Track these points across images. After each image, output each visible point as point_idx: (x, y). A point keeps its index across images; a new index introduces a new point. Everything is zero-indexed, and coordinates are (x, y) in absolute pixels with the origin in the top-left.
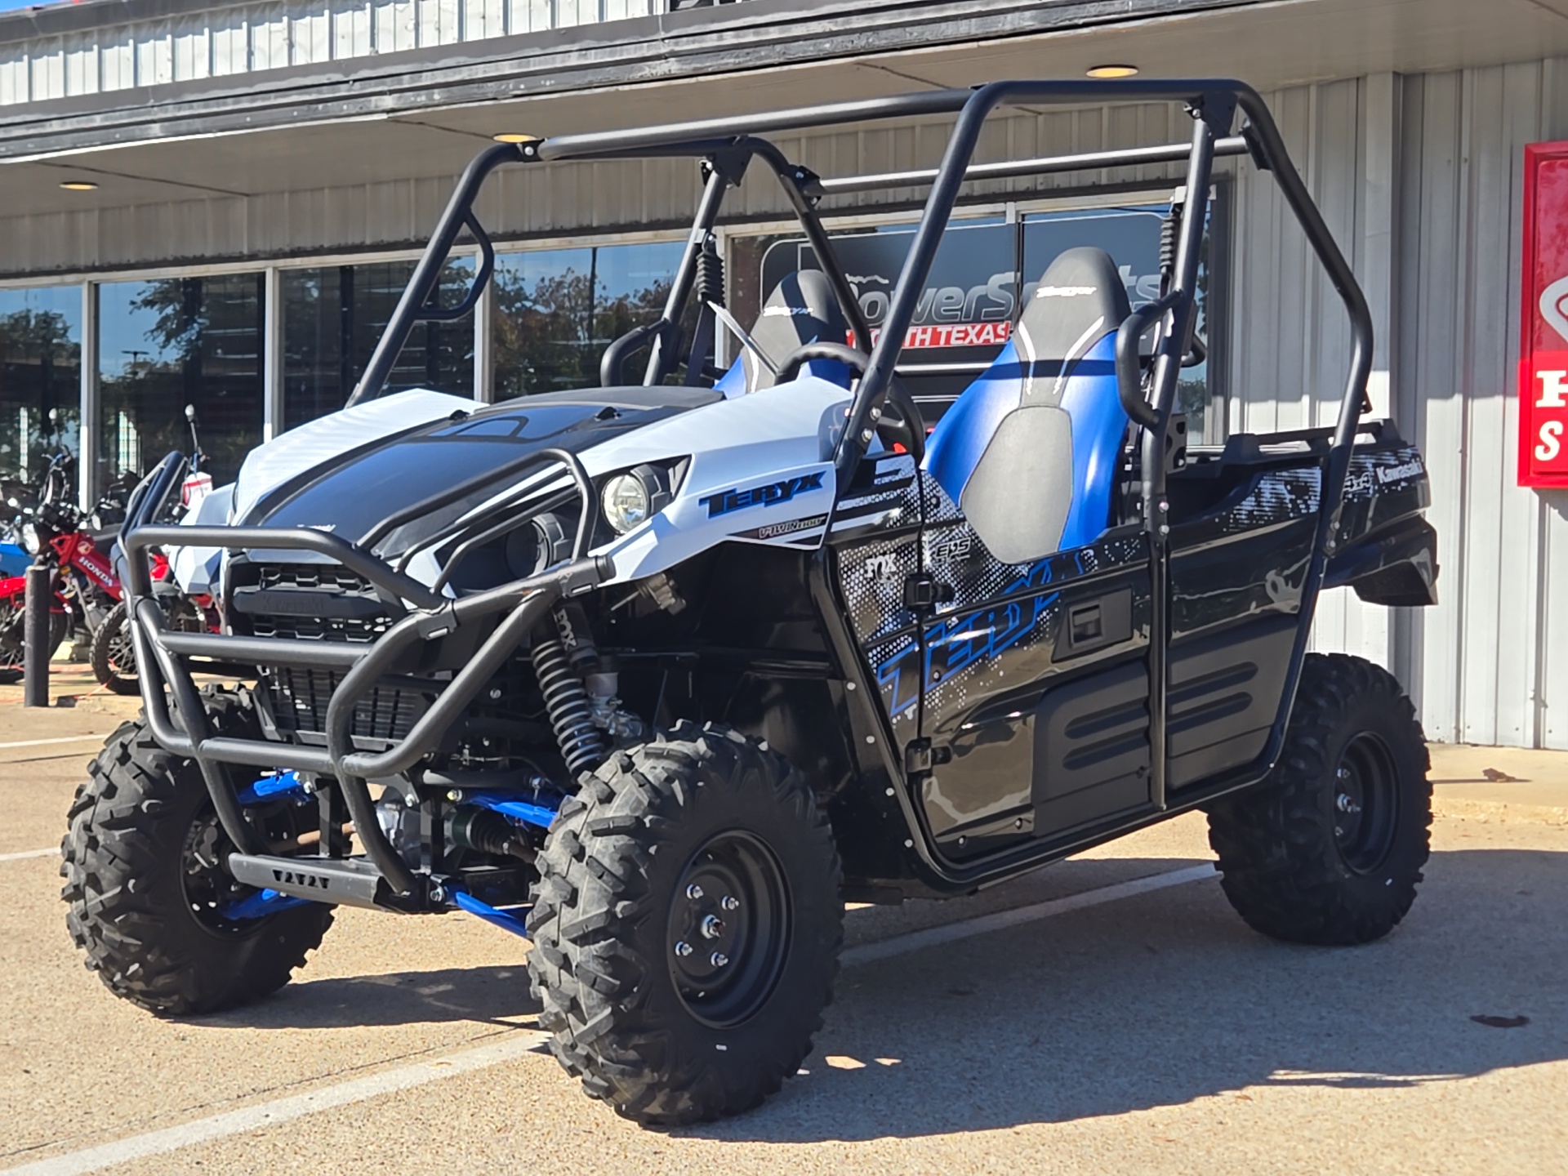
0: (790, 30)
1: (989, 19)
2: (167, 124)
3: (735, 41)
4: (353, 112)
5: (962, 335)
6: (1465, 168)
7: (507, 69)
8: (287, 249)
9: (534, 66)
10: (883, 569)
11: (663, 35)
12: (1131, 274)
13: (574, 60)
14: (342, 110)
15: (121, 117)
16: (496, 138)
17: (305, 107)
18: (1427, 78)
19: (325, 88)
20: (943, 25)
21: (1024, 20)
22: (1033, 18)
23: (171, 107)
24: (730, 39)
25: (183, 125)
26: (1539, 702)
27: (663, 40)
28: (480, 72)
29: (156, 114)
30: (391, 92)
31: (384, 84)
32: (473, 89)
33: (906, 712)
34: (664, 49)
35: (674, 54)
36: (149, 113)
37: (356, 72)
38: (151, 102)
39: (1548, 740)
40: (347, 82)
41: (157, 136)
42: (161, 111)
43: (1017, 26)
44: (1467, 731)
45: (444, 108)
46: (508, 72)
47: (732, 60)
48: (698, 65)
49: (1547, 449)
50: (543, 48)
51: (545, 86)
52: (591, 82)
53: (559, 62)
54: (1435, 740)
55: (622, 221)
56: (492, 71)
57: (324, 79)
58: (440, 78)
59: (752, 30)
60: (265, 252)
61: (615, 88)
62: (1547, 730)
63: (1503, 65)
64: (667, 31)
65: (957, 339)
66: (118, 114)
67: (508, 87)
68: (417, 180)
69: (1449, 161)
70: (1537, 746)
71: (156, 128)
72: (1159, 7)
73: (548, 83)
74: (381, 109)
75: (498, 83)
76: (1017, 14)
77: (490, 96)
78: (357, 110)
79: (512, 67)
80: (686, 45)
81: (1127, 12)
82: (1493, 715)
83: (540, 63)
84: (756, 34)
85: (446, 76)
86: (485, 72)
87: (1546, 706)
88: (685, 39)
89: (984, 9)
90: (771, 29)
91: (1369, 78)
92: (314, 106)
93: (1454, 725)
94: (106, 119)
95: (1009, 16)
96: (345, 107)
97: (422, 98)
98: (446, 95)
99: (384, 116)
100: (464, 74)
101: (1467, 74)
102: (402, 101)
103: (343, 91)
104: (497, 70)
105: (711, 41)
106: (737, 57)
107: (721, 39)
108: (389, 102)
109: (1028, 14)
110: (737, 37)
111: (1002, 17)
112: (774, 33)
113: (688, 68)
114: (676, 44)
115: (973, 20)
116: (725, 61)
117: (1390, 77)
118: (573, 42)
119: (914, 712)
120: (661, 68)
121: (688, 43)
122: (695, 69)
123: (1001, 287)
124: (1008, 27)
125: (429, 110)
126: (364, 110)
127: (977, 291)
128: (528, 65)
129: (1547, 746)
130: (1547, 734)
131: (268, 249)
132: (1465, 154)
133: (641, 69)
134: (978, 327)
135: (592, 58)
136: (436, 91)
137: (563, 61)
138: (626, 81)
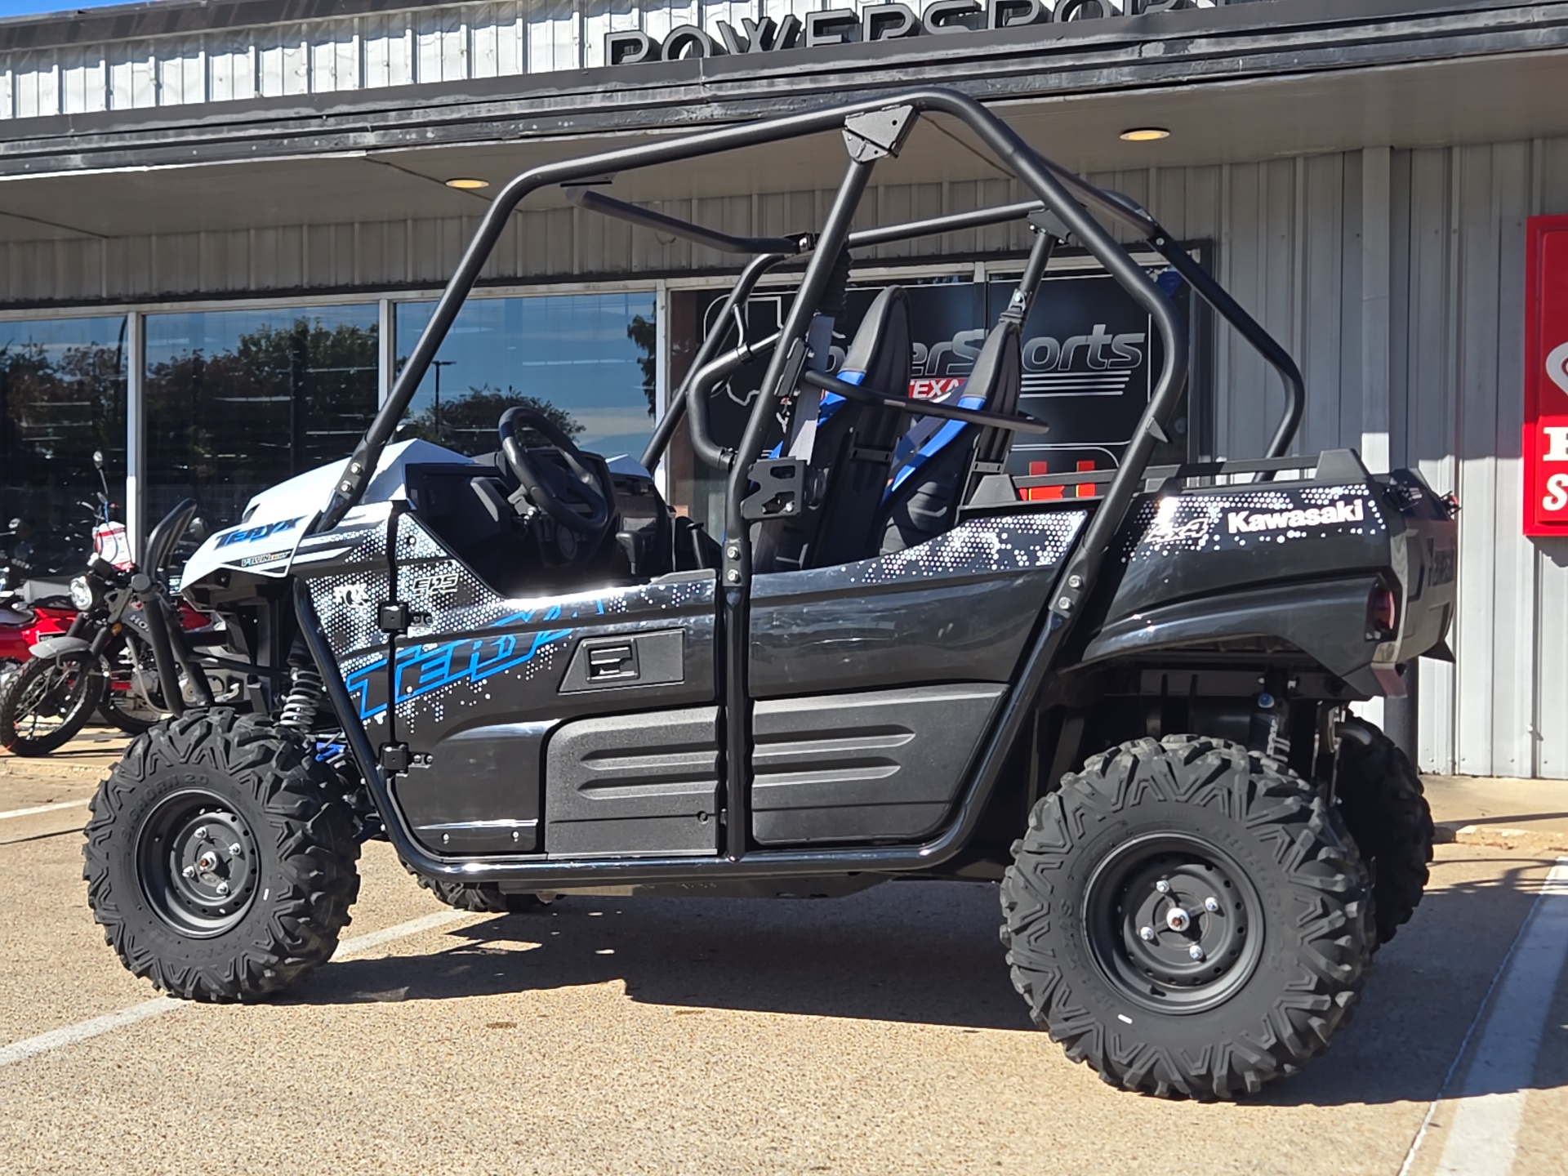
0: (853, 78)
1: (1082, 73)
2: (91, 155)
3: (788, 88)
4: (327, 148)
5: (926, 389)
6: (1455, 238)
7: (515, 108)
8: (155, 293)
9: (548, 106)
10: (353, 597)
11: (703, 79)
12: (1106, 333)
13: (596, 102)
14: (314, 146)
15: (31, 146)
16: (448, 184)
17: (267, 142)
18: (1414, 153)
19: (291, 122)
20: (1030, 78)
21: (1121, 75)
22: (1131, 74)
23: (96, 137)
24: (782, 85)
25: (112, 157)
26: (1536, 736)
27: (704, 84)
28: (483, 111)
29: (76, 144)
30: (374, 129)
31: (366, 120)
32: (476, 128)
33: (376, 717)
34: (705, 93)
35: (716, 99)
36: (68, 144)
37: (331, 107)
38: (71, 132)
39: (1544, 771)
40: (321, 117)
41: (77, 168)
42: (83, 142)
43: (1114, 81)
44: (1462, 763)
45: (437, 147)
46: (516, 112)
47: (786, 107)
48: (746, 111)
49: (1555, 500)
50: (560, 89)
51: (562, 127)
52: (617, 125)
53: (579, 103)
54: (1430, 771)
55: (550, 272)
56: (497, 110)
57: (291, 113)
58: (434, 115)
59: (808, 77)
60: (127, 296)
61: (643, 131)
62: (1543, 760)
63: (1492, 144)
64: (709, 76)
65: (920, 393)
66: (27, 142)
67: (517, 127)
68: (310, 226)
69: (1437, 232)
70: (1534, 776)
71: (77, 159)
72: (1273, 67)
73: (566, 124)
74: (361, 146)
75: (506, 123)
76: (1114, 70)
77: (495, 136)
78: (332, 145)
79: (521, 107)
80: (729, 91)
81: (1238, 70)
82: (1489, 747)
83: (556, 104)
84: (812, 81)
85: (441, 114)
86: (489, 111)
87: (1541, 739)
88: (729, 84)
89: (1077, 63)
90: (832, 77)
91: (1365, 152)
92: (278, 141)
93: (1450, 758)
94: (12, 148)
95: (1105, 71)
96: (316, 143)
97: (413, 136)
98: (441, 134)
99: (363, 154)
100: (465, 112)
101: (1456, 152)
102: (387, 138)
103: (314, 126)
104: (504, 109)
105: (761, 87)
106: (790, 104)
107: (772, 85)
108: (371, 139)
109: (1126, 69)
110: (792, 83)
111: (1097, 72)
112: (834, 81)
113: (733, 113)
114: (720, 89)
115: (1064, 75)
116: (777, 107)
117: (1388, 150)
118: (596, 83)
119: (384, 718)
120: (704, 112)
121: (733, 88)
122: (742, 114)
123: (967, 343)
124: (1103, 82)
125: (418, 148)
126: (341, 146)
127: (941, 347)
128: (542, 105)
129: (1543, 775)
130: (1543, 765)
131: (131, 292)
132: (1455, 225)
133: (678, 113)
134: (943, 382)
135: (619, 100)
136: (429, 129)
137: (585, 103)
138: (659, 124)
